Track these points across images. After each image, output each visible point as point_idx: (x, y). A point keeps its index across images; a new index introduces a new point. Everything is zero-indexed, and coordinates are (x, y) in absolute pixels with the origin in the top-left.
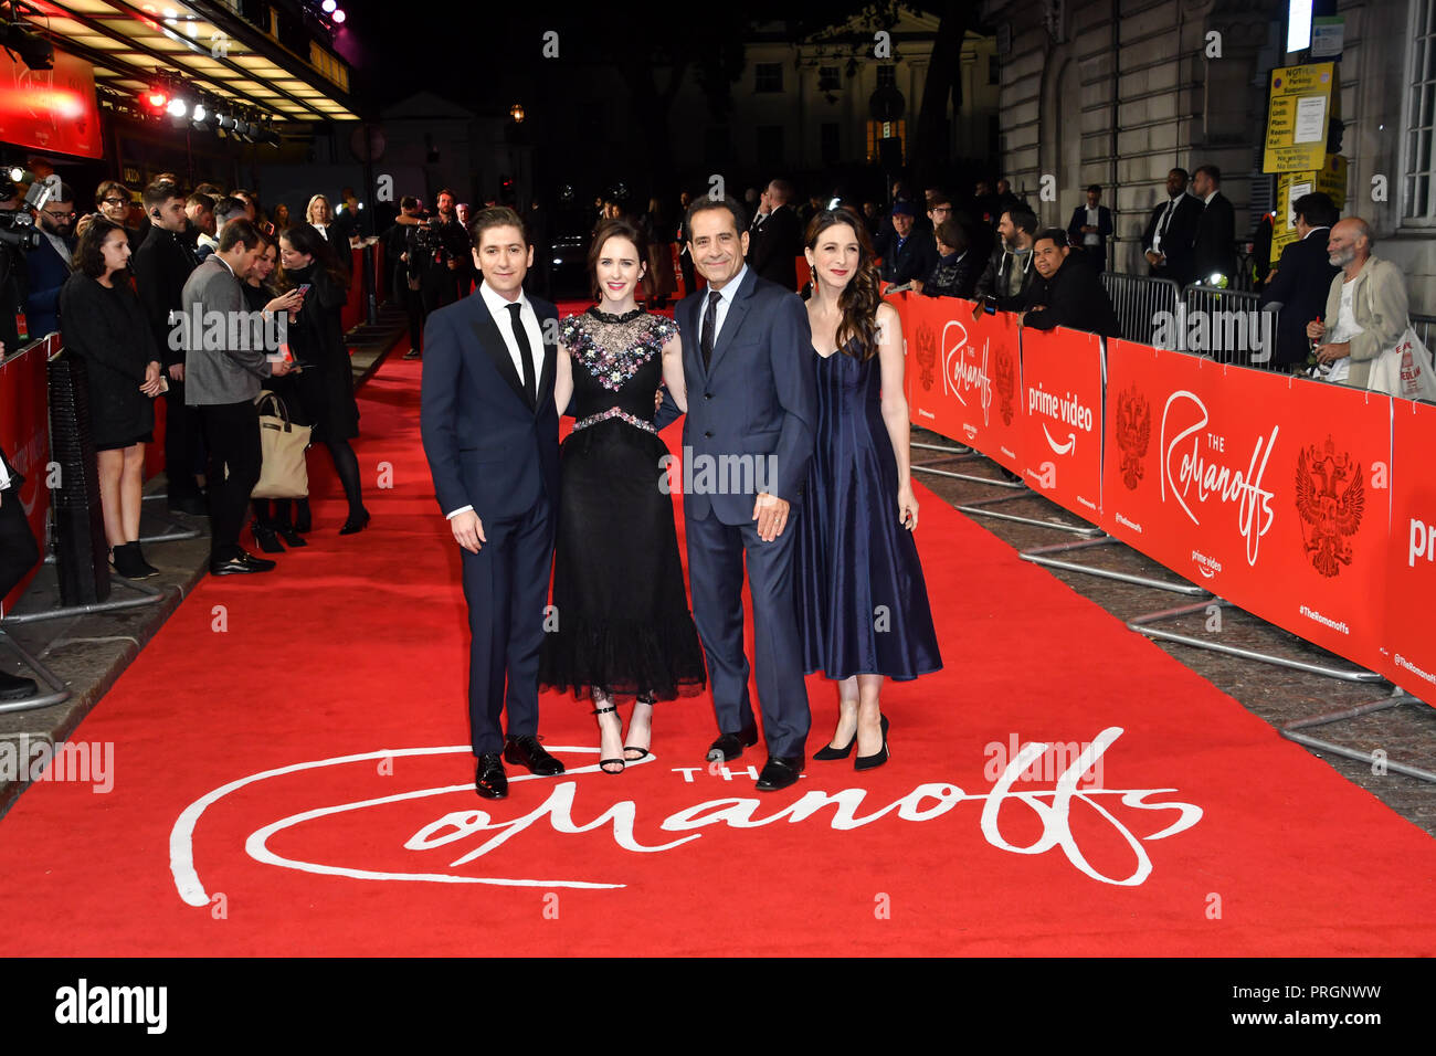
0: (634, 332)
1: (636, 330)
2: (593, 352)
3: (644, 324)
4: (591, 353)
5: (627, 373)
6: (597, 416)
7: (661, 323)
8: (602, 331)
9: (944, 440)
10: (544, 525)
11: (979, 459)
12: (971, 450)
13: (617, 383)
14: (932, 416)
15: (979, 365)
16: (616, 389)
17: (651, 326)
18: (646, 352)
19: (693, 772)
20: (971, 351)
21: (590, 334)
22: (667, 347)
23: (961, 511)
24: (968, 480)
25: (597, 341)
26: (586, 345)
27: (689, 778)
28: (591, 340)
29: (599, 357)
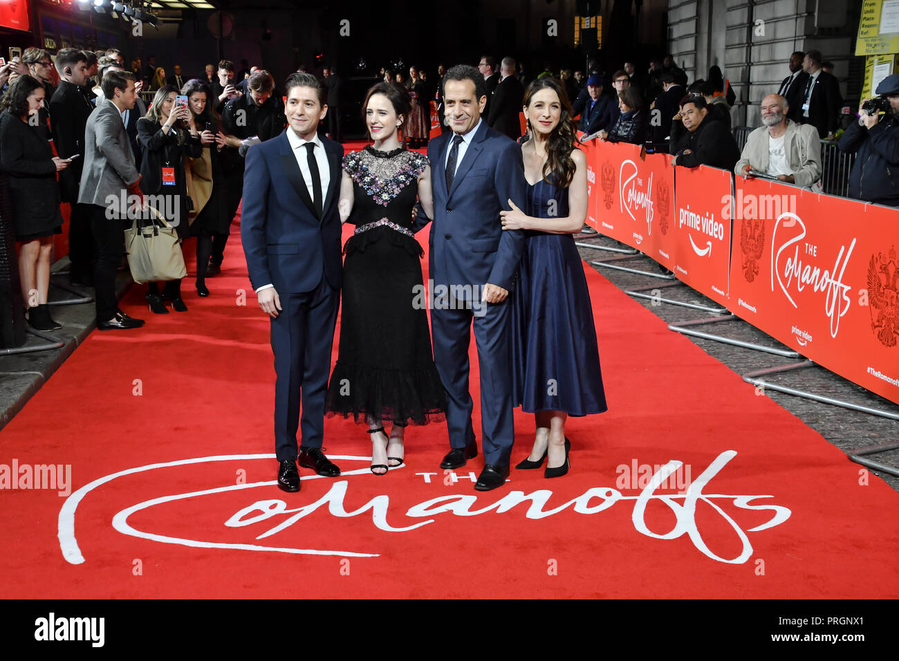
0: (398, 164)
1: (400, 163)
2: (369, 178)
3: (404, 159)
4: (367, 179)
5: (393, 193)
6: (371, 224)
7: (417, 157)
8: (375, 163)
9: (620, 244)
10: (327, 301)
11: (645, 257)
12: (638, 252)
13: (386, 201)
14: (611, 227)
15: (645, 192)
16: (385, 204)
17: (410, 160)
18: (407, 179)
19: (431, 476)
20: (640, 182)
21: (368, 165)
22: (423, 174)
23: (629, 295)
24: (635, 273)
25: (371, 170)
26: (365, 173)
27: (427, 479)
28: (368, 170)
29: (373, 182)
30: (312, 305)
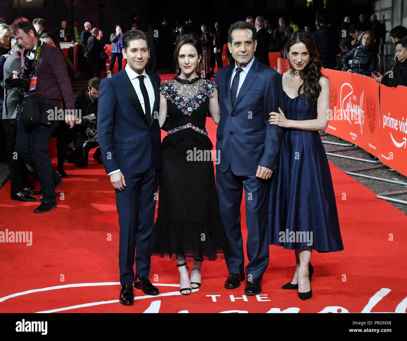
0: (197, 88)
1: (198, 87)
2: (178, 98)
3: (201, 84)
4: (177, 98)
5: (195, 107)
6: (180, 127)
7: (209, 83)
8: (182, 88)
9: (341, 140)
10: (153, 178)
11: (359, 148)
12: (354, 145)
13: (190, 112)
14: (335, 129)
15: (358, 104)
16: (190, 114)
17: (204, 84)
18: (203, 97)
19: (216, 297)
20: (355, 98)
21: (177, 89)
22: (212, 94)
23: (348, 174)
24: (352, 159)
25: (179, 92)
26: (175, 94)
27: (214, 300)
28: (177, 92)
29: (181, 99)
30: (144, 181)
